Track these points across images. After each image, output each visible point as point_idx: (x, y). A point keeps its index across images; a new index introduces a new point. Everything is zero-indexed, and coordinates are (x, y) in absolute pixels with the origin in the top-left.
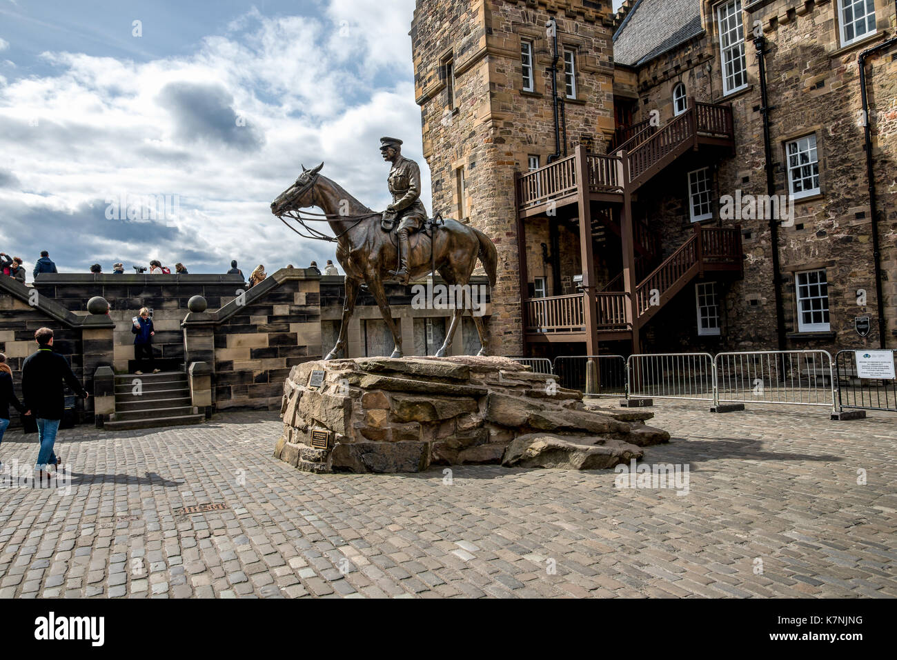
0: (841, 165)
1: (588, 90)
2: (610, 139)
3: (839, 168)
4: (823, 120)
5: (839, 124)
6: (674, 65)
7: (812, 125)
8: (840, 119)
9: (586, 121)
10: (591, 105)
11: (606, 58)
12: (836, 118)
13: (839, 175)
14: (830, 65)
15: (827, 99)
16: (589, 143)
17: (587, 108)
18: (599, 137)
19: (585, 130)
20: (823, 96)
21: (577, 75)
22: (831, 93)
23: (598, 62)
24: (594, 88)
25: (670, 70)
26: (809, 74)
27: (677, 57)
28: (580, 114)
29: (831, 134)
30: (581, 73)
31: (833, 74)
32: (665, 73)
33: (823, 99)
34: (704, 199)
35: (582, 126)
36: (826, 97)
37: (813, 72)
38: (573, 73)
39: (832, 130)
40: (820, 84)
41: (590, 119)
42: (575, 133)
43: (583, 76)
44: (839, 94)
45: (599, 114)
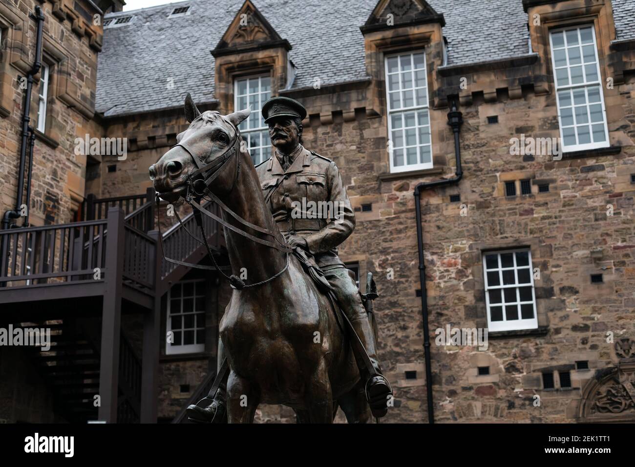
0: (388, 309)
1: (62, 128)
2: (76, 208)
3: (387, 312)
4: (368, 250)
5: (387, 260)
6: (167, 132)
7: (354, 253)
8: (389, 254)
9: (55, 173)
10: (62, 152)
11: (87, 92)
12: (384, 251)
13: (386, 320)
14: (379, 189)
15: (376, 226)
16: (54, 207)
17: (57, 153)
18: (66, 202)
19: (52, 186)
20: (370, 222)
21: (50, 102)
22: (379, 221)
23: (79, 94)
24: (68, 128)
25: (161, 137)
26: (353, 192)
27: (174, 122)
28: (48, 160)
29: (378, 270)
30: (57, 101)
31: (382, 200)
32: (152, 139)
33: (370, 225)
34: (189, 324)
35: (48, 178)
36: (375, 224)
37: (359, 190)
38: (44, 97)
39: (380, 265)
40: (367, 207)
41: (59, 172)
42: (40, 186)
43: (58, 106)
44: (388, 224)
45: (69, 168)
